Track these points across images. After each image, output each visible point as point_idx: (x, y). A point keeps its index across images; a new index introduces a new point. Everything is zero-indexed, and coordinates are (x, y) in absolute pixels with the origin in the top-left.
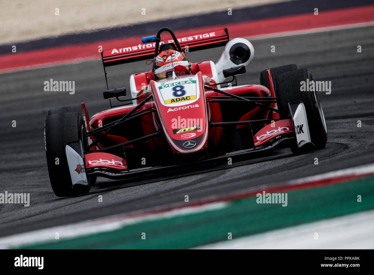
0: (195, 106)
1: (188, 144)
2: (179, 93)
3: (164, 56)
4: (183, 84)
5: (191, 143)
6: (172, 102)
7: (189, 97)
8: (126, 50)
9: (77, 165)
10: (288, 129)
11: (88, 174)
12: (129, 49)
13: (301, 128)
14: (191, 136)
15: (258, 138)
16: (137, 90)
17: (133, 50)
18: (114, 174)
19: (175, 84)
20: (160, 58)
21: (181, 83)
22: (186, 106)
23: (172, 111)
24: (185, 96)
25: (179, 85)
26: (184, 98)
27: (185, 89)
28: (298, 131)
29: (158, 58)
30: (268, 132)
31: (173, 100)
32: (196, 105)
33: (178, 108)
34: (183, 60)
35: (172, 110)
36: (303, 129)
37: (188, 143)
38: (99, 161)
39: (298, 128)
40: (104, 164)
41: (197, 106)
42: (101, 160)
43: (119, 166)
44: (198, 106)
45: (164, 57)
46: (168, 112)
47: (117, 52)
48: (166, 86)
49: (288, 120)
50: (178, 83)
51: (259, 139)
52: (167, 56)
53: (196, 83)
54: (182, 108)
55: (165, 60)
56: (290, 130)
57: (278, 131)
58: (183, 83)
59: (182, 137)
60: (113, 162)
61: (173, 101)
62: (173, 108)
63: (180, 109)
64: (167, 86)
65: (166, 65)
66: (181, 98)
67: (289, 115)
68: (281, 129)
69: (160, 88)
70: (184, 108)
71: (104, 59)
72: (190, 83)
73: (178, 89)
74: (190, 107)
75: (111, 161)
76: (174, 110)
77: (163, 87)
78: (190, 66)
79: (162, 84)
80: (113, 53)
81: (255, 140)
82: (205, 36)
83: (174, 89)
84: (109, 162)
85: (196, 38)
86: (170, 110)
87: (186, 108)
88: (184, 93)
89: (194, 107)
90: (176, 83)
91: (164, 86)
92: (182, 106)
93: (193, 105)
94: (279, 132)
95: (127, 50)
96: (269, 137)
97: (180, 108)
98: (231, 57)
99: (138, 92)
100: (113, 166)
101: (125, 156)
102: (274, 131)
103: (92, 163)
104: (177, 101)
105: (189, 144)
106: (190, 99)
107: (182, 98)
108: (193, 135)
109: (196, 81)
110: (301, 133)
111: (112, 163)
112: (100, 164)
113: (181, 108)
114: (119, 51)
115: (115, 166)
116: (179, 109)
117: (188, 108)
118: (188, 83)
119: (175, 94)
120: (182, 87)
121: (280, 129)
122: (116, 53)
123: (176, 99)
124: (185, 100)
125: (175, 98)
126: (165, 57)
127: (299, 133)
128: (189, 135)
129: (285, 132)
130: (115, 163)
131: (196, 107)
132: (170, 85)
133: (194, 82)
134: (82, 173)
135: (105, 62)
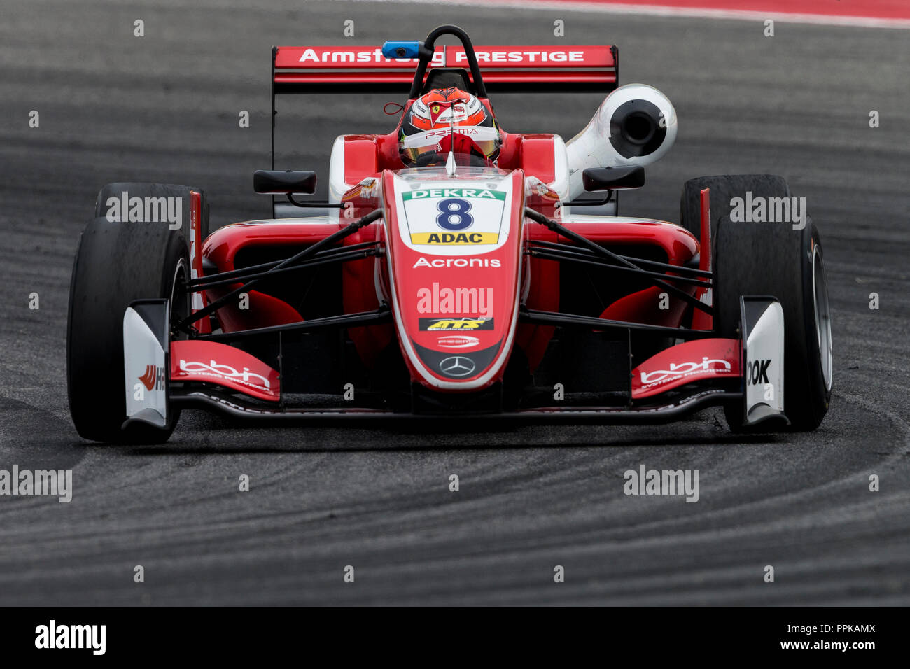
0: (490, 263)
1: (454, 364)
2: (455, 220)
3: (436, 104)
4: (469, 196)
5: (461, 362)
6: (430, 241)
7: (479, 235)
8: (339, 57)
9: (148, 367)
10: (728, 365)
11: (171, 397)
12: (348, 57)
13: (763, 368)
14: (465, 343)
15: (644, 377)
16: (347, 180)
17: (358, 60)
18: (243, 409)
19: (447, 193)
20: (424, 107)
21: (465, 193)
22: (468, 258)
23: (427, 266)
24: (468, 231)
25: (457, 196)
26: (464, 235)
27: (471, 212)
28: (755, 377)
29: (419, 107)
30: (673, 366)
31: (436, 236)
32: (492, 261)
33: (443, 261)
34: (484, 124)
35: (426, 263)
36: (768, 372)
37: (453, 362)
38: (209, 365)
39: (756, 368)
40: (220, 376)
41: (496, 263)
42: (213, 363)
43: (260, 388)
44: (499, 265)
45: (434, 108)
46: (415, 266)
47: (316, 59)
48: (422, 194)
49: (734, 341)
50: (456, 193)
51: (648, 379)
52: (443, 107)
53: (505, 200)
54: (456, 263)
55: (435, 116)
56: (733, 370)
57: (702, 368)
58: (470, 194)
59: (440, 342)
60: (246, 375)
61: (434, 238)
62: (430, 258)
63: (449, 265)
64: (426, 194)
65: (435, 131)
66: (456, 233)
67: (738, 330)
68: (710, 364)
69: (407, 197)
70: (459, 263)
71: (277, 71)
72: (489, 197)
73: (454, 207)
74: (476, 264)
75: (241, 371)
76: (434, 263)
77: (414, 195)
78: (500, 142)
79: (412, 187)
80: (303, 59)
81: (634, 382)
82: (556, 57)
83: (444, 206)
84: (235, 373)
85: (532, 59)
86: (422, 262)
87: (466, 263)
88: (467, 221)
89: (487, 265)
90: (450, 190)
91: (419, 194)
92: (455, 258)
93: (486, 261)
94: (701, 371)
95: (343, 59)
96: (675, 380)
97: (449, 262)
98: (612, 134)
99: (349, 187)
100: (242, 385)
101: (280, 364)
102: (691, 367)
103: (187, 367)
104: (445, 240)
105: (457, 365)
106: (480, 241)
107: (460, 235)
108: (472, 342)
109: (506, 193)
110: (760, 382)
111: (241, 378)
112: (208, 374)
113: (452, 263)
114: (320, 57)
115: (248, 387)
116: (446, 263)
117: (472, 265)
118: (483, 197)
119: (443, 221)
120: (465, 206)
121: (706, 363)
122: (312, 60)
123: (444, 236)
124: (466, 240)
125: (440, 231)
126: (438, 107)
127: (755, 382)
128: (460, 342)
129: (719, 373)
130: (250, 377)
131: (492, 265)
132: (433, 194)
133: (501, 196)
134: (157, 389)
135: (278, 79)
